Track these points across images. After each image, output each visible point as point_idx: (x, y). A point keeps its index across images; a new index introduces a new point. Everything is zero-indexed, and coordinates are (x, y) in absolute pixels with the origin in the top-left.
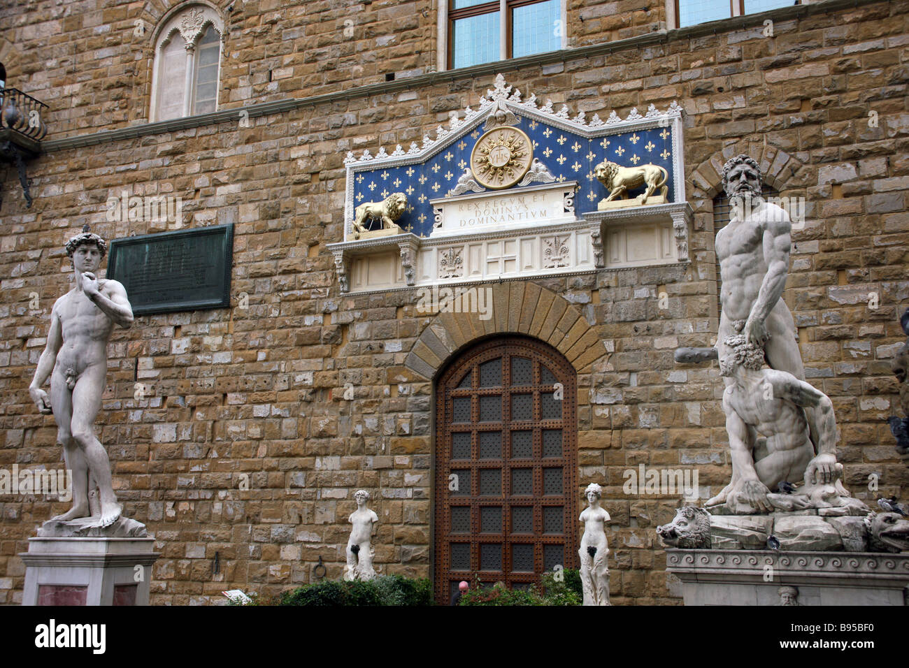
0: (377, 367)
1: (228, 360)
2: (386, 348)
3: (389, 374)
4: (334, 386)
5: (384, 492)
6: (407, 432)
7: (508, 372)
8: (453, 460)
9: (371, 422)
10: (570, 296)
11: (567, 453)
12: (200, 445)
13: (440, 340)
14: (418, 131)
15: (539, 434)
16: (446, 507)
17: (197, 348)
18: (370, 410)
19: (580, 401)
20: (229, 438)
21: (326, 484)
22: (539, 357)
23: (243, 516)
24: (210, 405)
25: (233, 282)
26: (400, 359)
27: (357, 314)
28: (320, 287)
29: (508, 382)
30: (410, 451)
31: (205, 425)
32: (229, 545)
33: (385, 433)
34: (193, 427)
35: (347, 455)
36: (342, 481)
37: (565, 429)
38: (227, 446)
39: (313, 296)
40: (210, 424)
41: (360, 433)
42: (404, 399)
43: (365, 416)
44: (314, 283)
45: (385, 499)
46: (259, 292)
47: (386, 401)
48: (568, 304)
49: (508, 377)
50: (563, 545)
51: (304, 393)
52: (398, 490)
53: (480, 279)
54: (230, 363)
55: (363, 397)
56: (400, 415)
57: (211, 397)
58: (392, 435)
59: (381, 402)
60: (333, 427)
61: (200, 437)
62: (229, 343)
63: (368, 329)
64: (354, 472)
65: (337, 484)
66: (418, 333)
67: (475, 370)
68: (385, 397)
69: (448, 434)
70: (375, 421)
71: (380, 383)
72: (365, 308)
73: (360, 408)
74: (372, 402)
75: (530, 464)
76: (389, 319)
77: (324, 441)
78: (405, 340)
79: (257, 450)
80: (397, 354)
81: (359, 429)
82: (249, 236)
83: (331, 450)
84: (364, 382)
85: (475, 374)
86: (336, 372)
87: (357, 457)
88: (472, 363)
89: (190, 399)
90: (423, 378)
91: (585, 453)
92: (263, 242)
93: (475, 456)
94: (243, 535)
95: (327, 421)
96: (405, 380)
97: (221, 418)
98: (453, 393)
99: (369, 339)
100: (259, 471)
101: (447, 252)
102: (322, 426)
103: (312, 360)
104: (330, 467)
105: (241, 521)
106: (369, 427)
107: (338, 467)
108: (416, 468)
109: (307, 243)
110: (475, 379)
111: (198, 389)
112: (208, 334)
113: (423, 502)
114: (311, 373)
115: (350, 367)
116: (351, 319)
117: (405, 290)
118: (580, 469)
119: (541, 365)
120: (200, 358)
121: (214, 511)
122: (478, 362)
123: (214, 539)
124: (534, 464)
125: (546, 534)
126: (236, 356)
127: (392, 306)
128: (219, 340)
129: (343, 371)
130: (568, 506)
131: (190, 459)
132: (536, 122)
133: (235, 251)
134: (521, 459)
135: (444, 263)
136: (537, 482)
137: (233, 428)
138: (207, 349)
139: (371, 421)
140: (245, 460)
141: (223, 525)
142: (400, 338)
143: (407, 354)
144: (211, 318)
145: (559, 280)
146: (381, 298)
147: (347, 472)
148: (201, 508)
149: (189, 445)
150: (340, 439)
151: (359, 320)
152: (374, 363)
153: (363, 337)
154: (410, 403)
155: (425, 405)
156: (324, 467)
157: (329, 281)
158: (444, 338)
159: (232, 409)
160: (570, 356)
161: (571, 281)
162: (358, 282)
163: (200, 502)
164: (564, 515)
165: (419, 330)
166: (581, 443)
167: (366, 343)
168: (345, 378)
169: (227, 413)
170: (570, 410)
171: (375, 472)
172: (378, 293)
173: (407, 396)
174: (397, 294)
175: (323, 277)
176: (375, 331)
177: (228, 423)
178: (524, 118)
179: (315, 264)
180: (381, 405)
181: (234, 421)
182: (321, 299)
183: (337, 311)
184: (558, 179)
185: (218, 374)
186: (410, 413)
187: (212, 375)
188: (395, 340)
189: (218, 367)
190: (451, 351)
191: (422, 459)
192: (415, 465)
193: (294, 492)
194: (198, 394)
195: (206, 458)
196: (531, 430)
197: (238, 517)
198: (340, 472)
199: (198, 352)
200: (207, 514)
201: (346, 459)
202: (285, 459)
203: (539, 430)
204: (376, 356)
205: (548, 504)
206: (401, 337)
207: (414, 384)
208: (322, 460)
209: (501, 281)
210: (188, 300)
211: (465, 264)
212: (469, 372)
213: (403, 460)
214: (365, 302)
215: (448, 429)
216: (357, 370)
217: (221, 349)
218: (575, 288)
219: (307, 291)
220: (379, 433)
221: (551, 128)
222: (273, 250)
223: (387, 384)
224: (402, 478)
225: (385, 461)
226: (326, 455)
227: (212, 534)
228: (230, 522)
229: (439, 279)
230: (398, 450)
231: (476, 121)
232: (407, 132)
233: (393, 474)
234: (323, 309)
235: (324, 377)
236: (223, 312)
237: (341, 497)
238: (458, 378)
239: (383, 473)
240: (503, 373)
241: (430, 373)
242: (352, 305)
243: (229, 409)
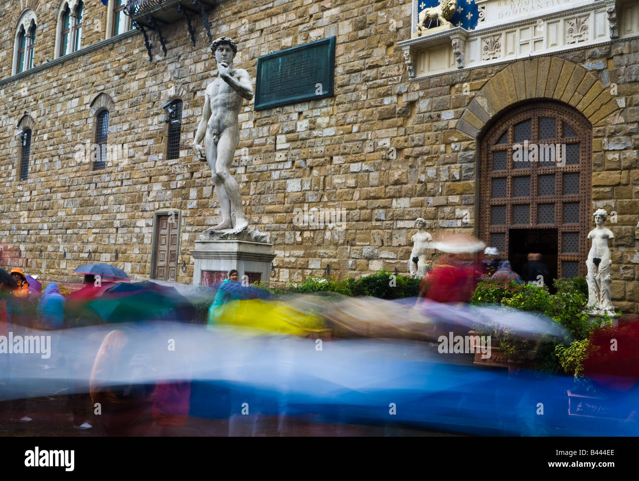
0: (436, 131)
1: (333, 133)
2: (442, 117)
3: (444, 136)
4: (405, 147)
5: (441, 223)
6: (458, 178)
7: (536, 130)
8: (493, 199)
9: (431, 172)
10: (588, 65)
11: (583, 191)
12: (316, 193)
13: (483, 108)
15: (561, 176)
16: (487, 233)
17: (313, 126)
18: (430, 164)
19: (594, 149)
20: (334, 188)
21: (400, 218)
22: (562, 116)
23: (344, 241)
24: (322, 165)
25: (335, 78)
26: (452, 124)
27: (421, 94)
28: (395, 76)
29: (536, 137)
30: (460, 192)
31: (319, 179)
32: (336, 260)
33: (442, 180)
34: (311, 180)
35: (415, 197)
36: (411, 215)
37: (582, 172)
38: (333, 193)
39: (390, 83)
40: (322, 178)
41: (423, 180)
42: (456, 154)
43: (427, 168)
44: (390, 73)
45: (442, 227)
46: (353, 84)
47: (442, 156)
48: (586, 71)
49: (536, 134)
50: (578, 262)
51: (384, 154)
52: (451, 221)
53: (514, 58)
54: (334, 136)
55: (426, 154)
56: (453, 166)
57: (323, 160)
58: (446, 181)
59: (438, 157)
60: (404, 177)
61: (316, 188)
62: (333, 121)
63: (429, 103)
64: (419, 208)
65: (407, 217)
66: (466, 104)
67: (510, 130)
68: (442, 153)
69: (489, 179)
70: (435, 171)
71: (438, 143)
72: (427, 89)
73: (423, 163)
74: (432, 157)
75: (553, 200)
76: (444, 95)
77: (398, 187)
78: (456, 110)
79: (353, 195)
80: (451, 121)
81: (423, 178)
82: (346, 44)
83: (403, 193)
84: (426, 143)
85: (510, 133)
86: (406, 137)
87: (422, 198)
88: (508, 125)
89: (309, 162)
90: (470, 137)
91: (597, 189)
92: (354, 47)
93: (509, 195)
94: (344, 254)
95: (400, 172)
96: (456, 140)
97: (329, 174)
98: (493, 148)
99: (430, 111)
100: (354, 210)
101: (488, 40)
102: (396, 176)
103: (390, 130)
104: (402, 205)
105: (343, 244)
106: (430, 176)
107: (408, 205)
108: (465, 204)
109: (385, 45)
110: (510, 137)
111: (314, 155)
112: (320, 116)
113: (469, 229)
114: (389, 139)
115: (416, 133)
116: (416, 98)
117: (456, 72)
118: (593, 202)
119: (564, 124)
120: (315, 133)
121: (326, 237)
122: (513, 124)
123: (326, 256)
124: (556, 200)
125: (564, 254)
126: (338, 130)
127: (447, 85)
128: (327, 119)
129: (411, 136)
130: (582, 232)
131: (310, 202)
133: (336, 56)
134: (545, 196)
135: (486, 49)
136: (558, 214)
137: (337, 180)
138: (319, 127)
139: (431, 171)
140: (345, 202)
141: (332, 247)
142: (453, 108)
143: (457, 120)
144: (321, 105)
145: (579, 52)
146: (439, 80)
147: (414, 209)
148: (318, 235)
149: (309, 193)
150: (409, 186)
151: (422, 98)
152: (434, 129)
153: (426, 110)
154: (460, 157)
155: (471, 157)
156: (399, 206)
157: (401, 71)
158: (486, 106)
159: (336, 167)
160: (587, 113)
161: (589, 53)
162: (422, 69)
163: (317, 232)
164: (580, 239)
165: (467, 101)
166: (594, 182)
167: (427, 114)
168: (413, 141)
169: (333, 170)
170: (586, 157)
171: (434, 208)
172: (437, 76)
173: (458, 151)
174: (450, 76)
175: (397, 68)
176: (434, 105)
177: (334, 177)
179: (392, 59)
180: (439, 159)
181: (337, 175)
182: (396, 84)
183: (407, 92)
185: (327, 143)
186: (460, 165)
187: (323, 144)
188: (449, 111)
189: (327, 138)
190: (491, 116)
191: (468, 198)
192: (464, 202)
193: (378, 224)
194: (314, 158)
195: (320, 201)
196: (554, 174)
197: (341, 241)
198: (409, 209)
199: (314, 129)
200: (322, 240)
201: (414, 199)
202: (372, 201)
203: (561, 173)
204: (435, 124)
205: (567, 231)
206: (454, 108)
207: (463, 143)
208: (397, 201)
209: (531, 58)
210: (306, 93)
211: (502, 48)
212: (506, 132)
213: (455, 199)
214: (426, 84)
215: (489, 175)
216: (422, 135)
217: (329, 126)
218: (593, 58)
219: (386, 79)
220: (438, 180)
222: (361, 52)
223: (443, 143)
224: (454, 212)
225: (441, 200)
226: (400, 197)
227: (325, 253)
228: (336, 245)
229: (483, 61)
230: (451, 192)
233: (447, 210)
234: (397, 91)
235: (398, 141)
236: (330, 100)
237: (410, 227)
238: (497, 137)
239: (440, 209)
240: (533, 130)
241: (475, 133)
242: (417, 87)
243: (334, 167)
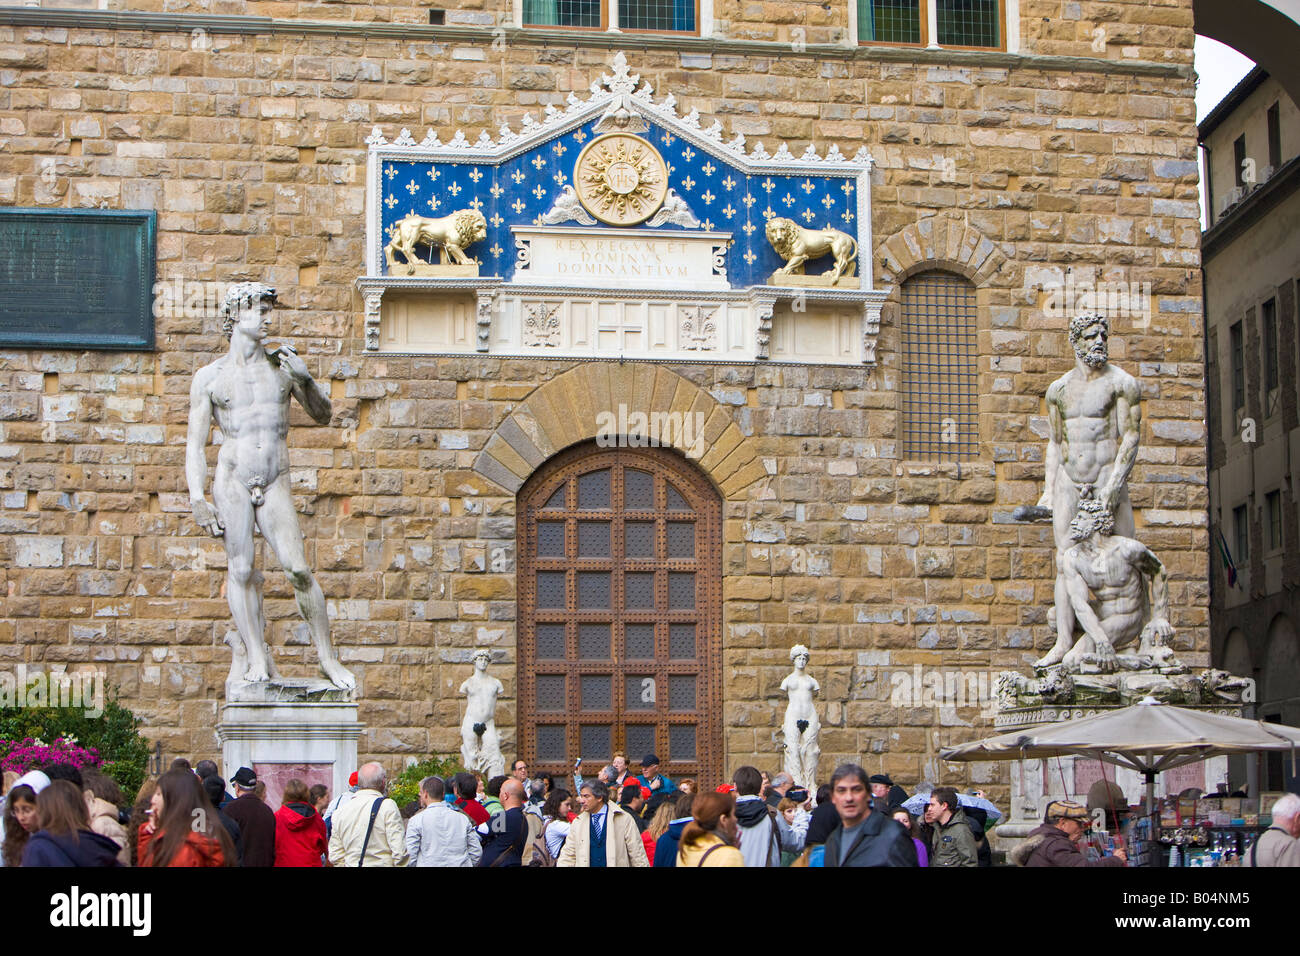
0: (428, 469)
1: (159, 439)
2: (443, 443)
3: (448, 482)
4: (356, 494)
5: (443, 653)
6: (482, 569)
7: (621, 490)
8: (539, 610)
9: (421, 552)
10: (719, 393)
11: (702, 605)
12: (111, 573)
13: (530, 438)
14: (488, 112)
15: (666, 577)
16: (530, 674)
17: (95, 415)
18: (418, 534)
19: (727, 536)
20: (167, 566)
21: (348, 641)
22: (667, 473)
23: (201, 687)
24: (126, 511)
26: (466, 459)
27: (392, 387)
28: (326, 337)
29: (621, 503)
30: (486, 596)
31: (118, 543)
32: (178, 731)
33: (444, 568)
34: (95, 544)
35: (381, 598)
36: (375, 636)
37: (700, 573)
38: (164, 578)
39: (312, 350)
40: (128, 542)
41: (402, 567)
42: (473, 519)
43: (410, 541)
44: (313, 328)
45: (446, 663)
46: (211, 333)
47: (444, 521)
48: (717, 402)
49: (621, 497)
50: (695, 725)
51: (304, 502)
52: (466, 650)
53: (591, 355)
54: (161, 445)
55: (406, 513)
56: (469, 543)
57: (129, 498)
58: (454, 571)
59: (435, 522)
60: (357, 556)
61: (111, 562)
62: (155, 410)
63: (411, 411)
64: (393, 623)
65: (365, 640)
66: (494, 425)
67: (572, 483)
68: (443, 515)
69: (533, 572)
70: (429, 550)
71: (433, 493)
72: (405, 378)
73: (400, 530)
74: (422, 521)
75: (653, 618)
76: (445, 398)
77: (341, 575)
78: (473, 433)
79: (220, 587)
80: (461, 453)
81: (401, 561)
82: (185, 236)
83: (354, 590)
84: (406, 490)
85: (572, 490)
86: (356, 472)
87: (398, 602)
88: (568, 473)
89: (85, 499)
90: (504, 490)
91: (737, 605)
92: (213, 249)
93: (573, 605)
94: (201, 717)
95: (347, 546)
96: (474, 492)
97: (150, 533)
98: (539, 513)
99: (412, 427)
100: (226, 618)
101: (536, 307)
102: (339, 554)
103: (315, 451)
104: (352, 614)
105: (197, 695)
106: (419, 559)
107: (366, 615)
108: (495, 620)
109: (297, 262)
110: (572, 497)
111: (102, 483)
112: (114, 393)
113: (506, 667)
114: (314, 471)
115: (381, 466)
116: (381, 393)
117: (471, 357)
118: (730, 626)
119: (669, 483)
120: (103, 431)
121: (145, 679)
122: (577, 473)
123: (149, 722)
124: (658, 618)
125: (673, 711)
126: (172, 434)
127: (450, 380)
128: (137, 404)
129: (371, 471)
130: (703, 674)
131: (92, 596)
132: (672, 135)
133: (160, 258)
134: (638, 611)
135: (531, 323)
136: (662, 643)
137: (173, 550)
138: (114, 418)
139: (422, 550)
140: (200, 600)
141: (163, 701)
142: (465, 429)
143: (475, 453)
144: (119, 367)
145: (705, 368)
146: (432, 365)
147: (382, 624)
148: (120, 674)
149: (90, 574)
150: (368, 575)
151: (393, 395)
152: (423, 463)
153: (404, 422)
154: (484, 527)
155: (509, 530)
156: (343, 616)
157: (340, 328)
158: (535, 435)
159: (170, 519)
160: (717, 475)
161: (722, 372)
162: (392, 336)
163: (117, 665)
164: (698, 686)
165: (496, 419)
166: (728, 593)
167: (408, 432)
168: (374, 482)
169: (160, 524)
170: (708, 547)
171: (430, 624)
172: (427, 356)
173: (478, 515)
174: (458, 361)
175: (329, 321)
176: (424, 415)
177: (164, 541)
178: (654, 126)
179: (316, 299)
180: (436, 527)
181: (174, 539)
182: (326, 355)
183: (356, 377)
184: (703, 225)
185: (139, 460)
186: (483, 541)
187: (127, 461)
188: (456, 431)
189: (140, 449)
190: (547, 456)
191: (505, 607)
192: (493, 615)
193: (293, 651)
194: (101, 491)
195: (123, 595)
196: (653, 572)
197: (192, 688)
198: (370, 624)
199: (97, 421)
200: (134, 684)
201: (378, 604)
202: (274, 601)
203: (665, 572)
204: (428, 453)
205: (677, 672)
206: (468, 428)
207: (489, 499)
208: (337, 605)
209: (622, 361)
210: (84, 331)
211: (564, 328)
212: (563, 486)
213: (478, 608)
214: (404, 368)
215: (531, 565)
216: (396, 471)
217: (141, 420)
218: (726, 382)
219: (301, 340)
220: (434, 568)
221: (694, 148)
222: (233, 265)
223: (446, 495)
224: (472, 634)
225: (446, 609)
226: (346, 597)
227: (146, 715)
228: (178, 696)
229: (524, 347)
230: (466, 594)
231: (584, 117)
232: (471, 111)
233: (458, 628)
234: (332, 372)
235: (338, 478)
236: (144, 359)
237: (373, 660)
238: (547, 493)
239: (440, 626)
240: (615, 491)
241: (515, 484)
242: (382, 371)
243: (164, 519)
